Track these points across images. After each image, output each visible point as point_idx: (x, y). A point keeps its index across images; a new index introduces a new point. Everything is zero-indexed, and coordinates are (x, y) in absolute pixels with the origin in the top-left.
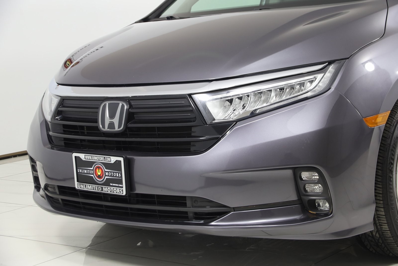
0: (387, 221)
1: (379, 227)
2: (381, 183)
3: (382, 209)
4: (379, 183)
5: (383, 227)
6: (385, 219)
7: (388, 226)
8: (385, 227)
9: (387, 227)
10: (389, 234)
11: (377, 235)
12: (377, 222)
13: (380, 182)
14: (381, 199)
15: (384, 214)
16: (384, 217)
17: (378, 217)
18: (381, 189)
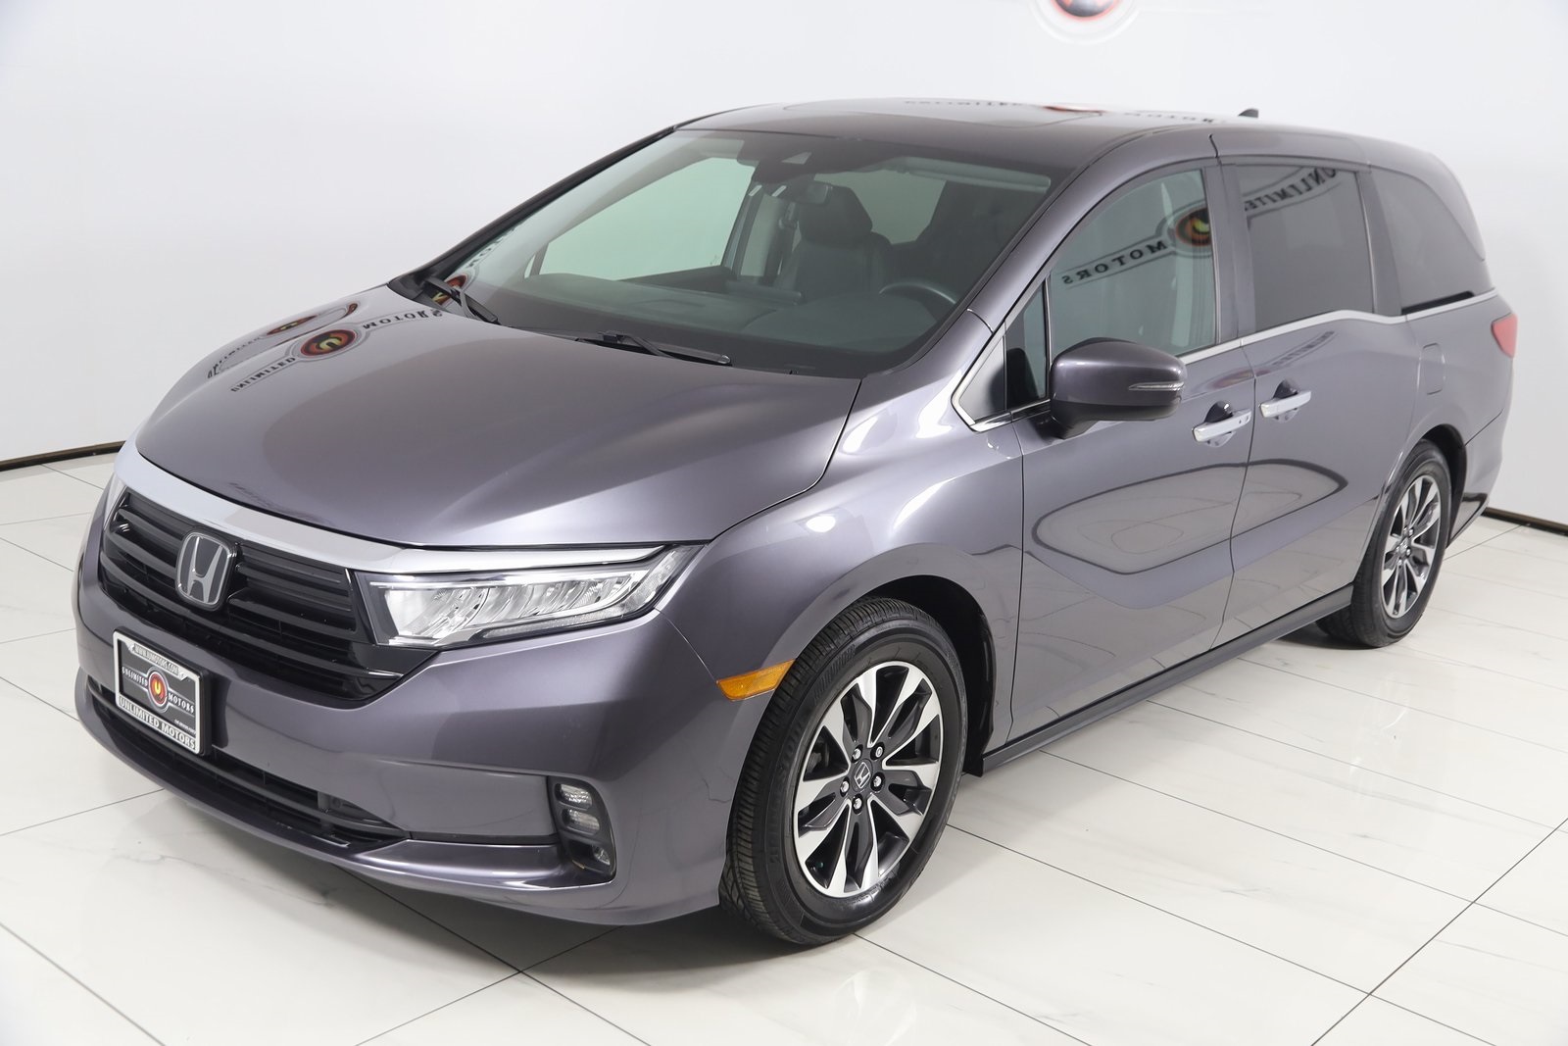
0: (757, 882)
1: (742, 890)
2: (752, 808)
3: (750, 860)
4: (748, 806)
5: (751, 892)
6: (754, 880)
7: (759, 892)
8: (754, 894)
9: (757, 894)
10: (761, 907)
11: (740, 902)
12: (739, 881)
13: (751, 804)
14: (749, 840)
15: (752, 869)
16: (753, 875)
17: (741, 873)
18: (751, 820)
